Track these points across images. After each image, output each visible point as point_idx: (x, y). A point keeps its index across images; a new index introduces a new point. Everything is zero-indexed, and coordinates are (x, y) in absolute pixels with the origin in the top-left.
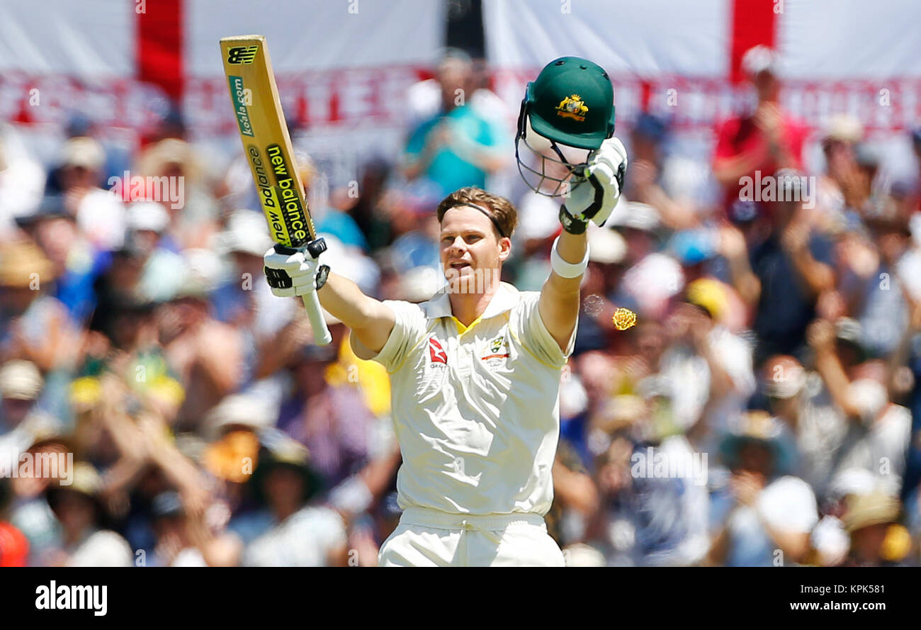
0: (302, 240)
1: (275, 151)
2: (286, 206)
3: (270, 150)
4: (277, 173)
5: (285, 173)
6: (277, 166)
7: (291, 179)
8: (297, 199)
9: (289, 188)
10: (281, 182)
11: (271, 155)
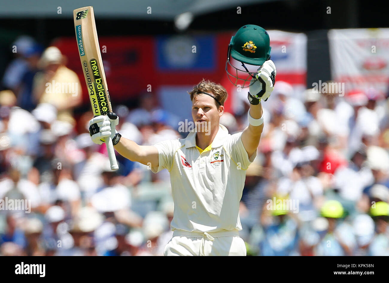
0: (105, 112)
1: (94, 63)
2: (98, 93)
3: (91, 62)
4: (95, 75)
5: (98, 75)
6: (95, 71)
7: (101, 79)
8: (104, 89)
9: (100, 84)
10: (96, 80)
11: (92, 65)
